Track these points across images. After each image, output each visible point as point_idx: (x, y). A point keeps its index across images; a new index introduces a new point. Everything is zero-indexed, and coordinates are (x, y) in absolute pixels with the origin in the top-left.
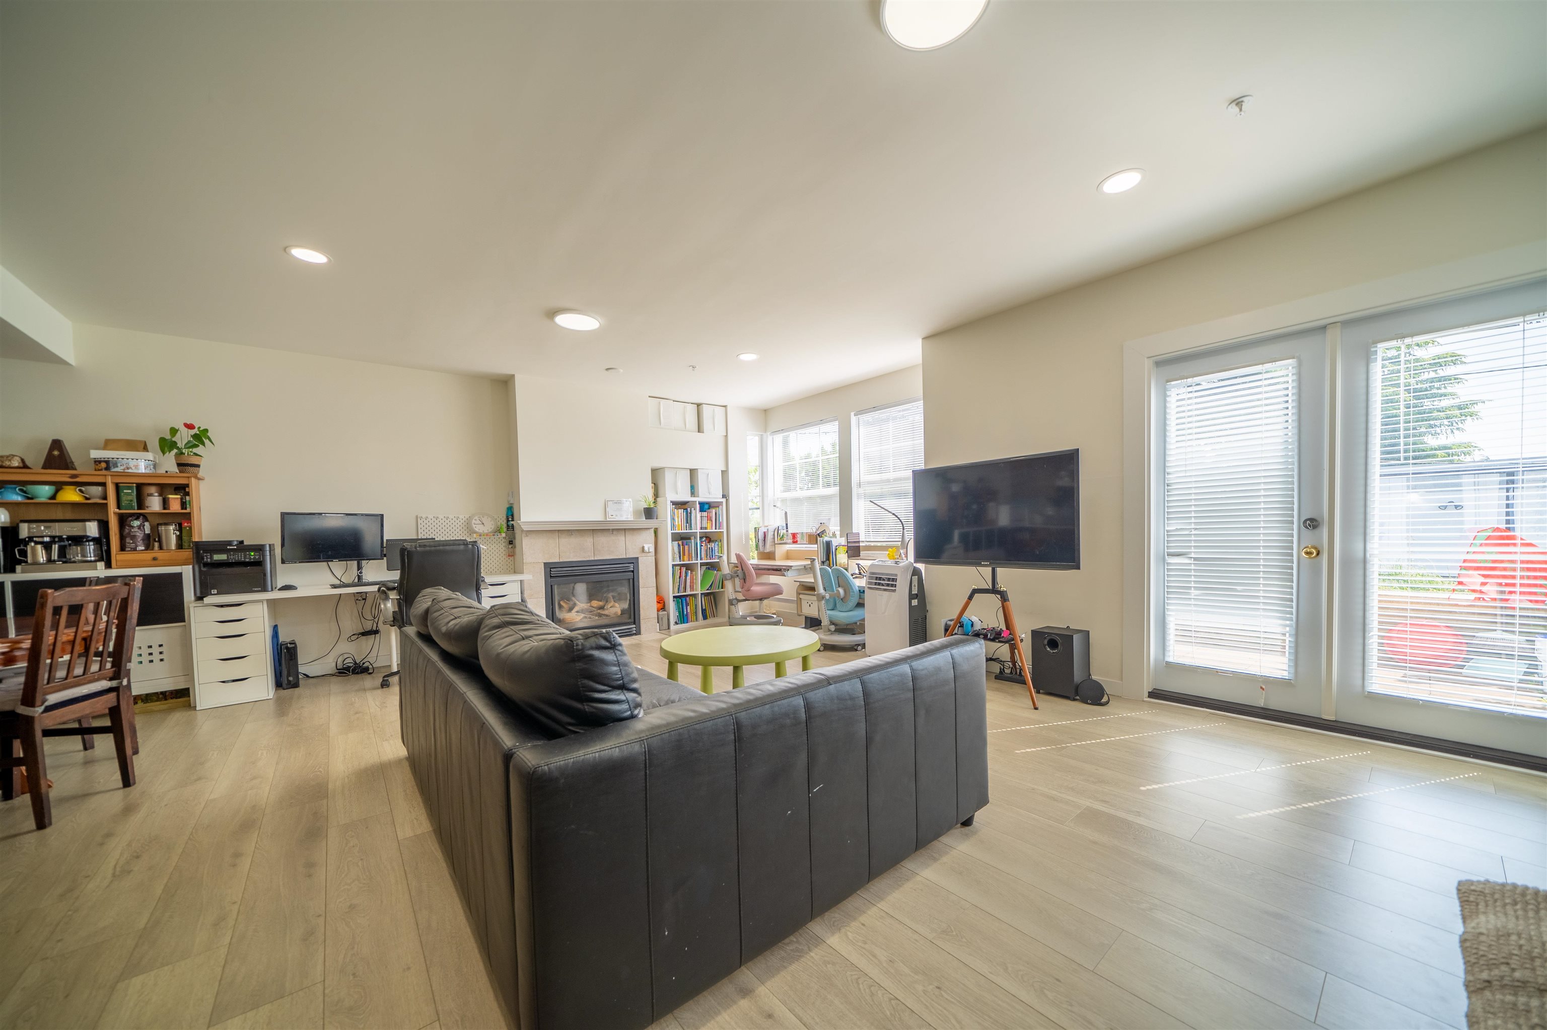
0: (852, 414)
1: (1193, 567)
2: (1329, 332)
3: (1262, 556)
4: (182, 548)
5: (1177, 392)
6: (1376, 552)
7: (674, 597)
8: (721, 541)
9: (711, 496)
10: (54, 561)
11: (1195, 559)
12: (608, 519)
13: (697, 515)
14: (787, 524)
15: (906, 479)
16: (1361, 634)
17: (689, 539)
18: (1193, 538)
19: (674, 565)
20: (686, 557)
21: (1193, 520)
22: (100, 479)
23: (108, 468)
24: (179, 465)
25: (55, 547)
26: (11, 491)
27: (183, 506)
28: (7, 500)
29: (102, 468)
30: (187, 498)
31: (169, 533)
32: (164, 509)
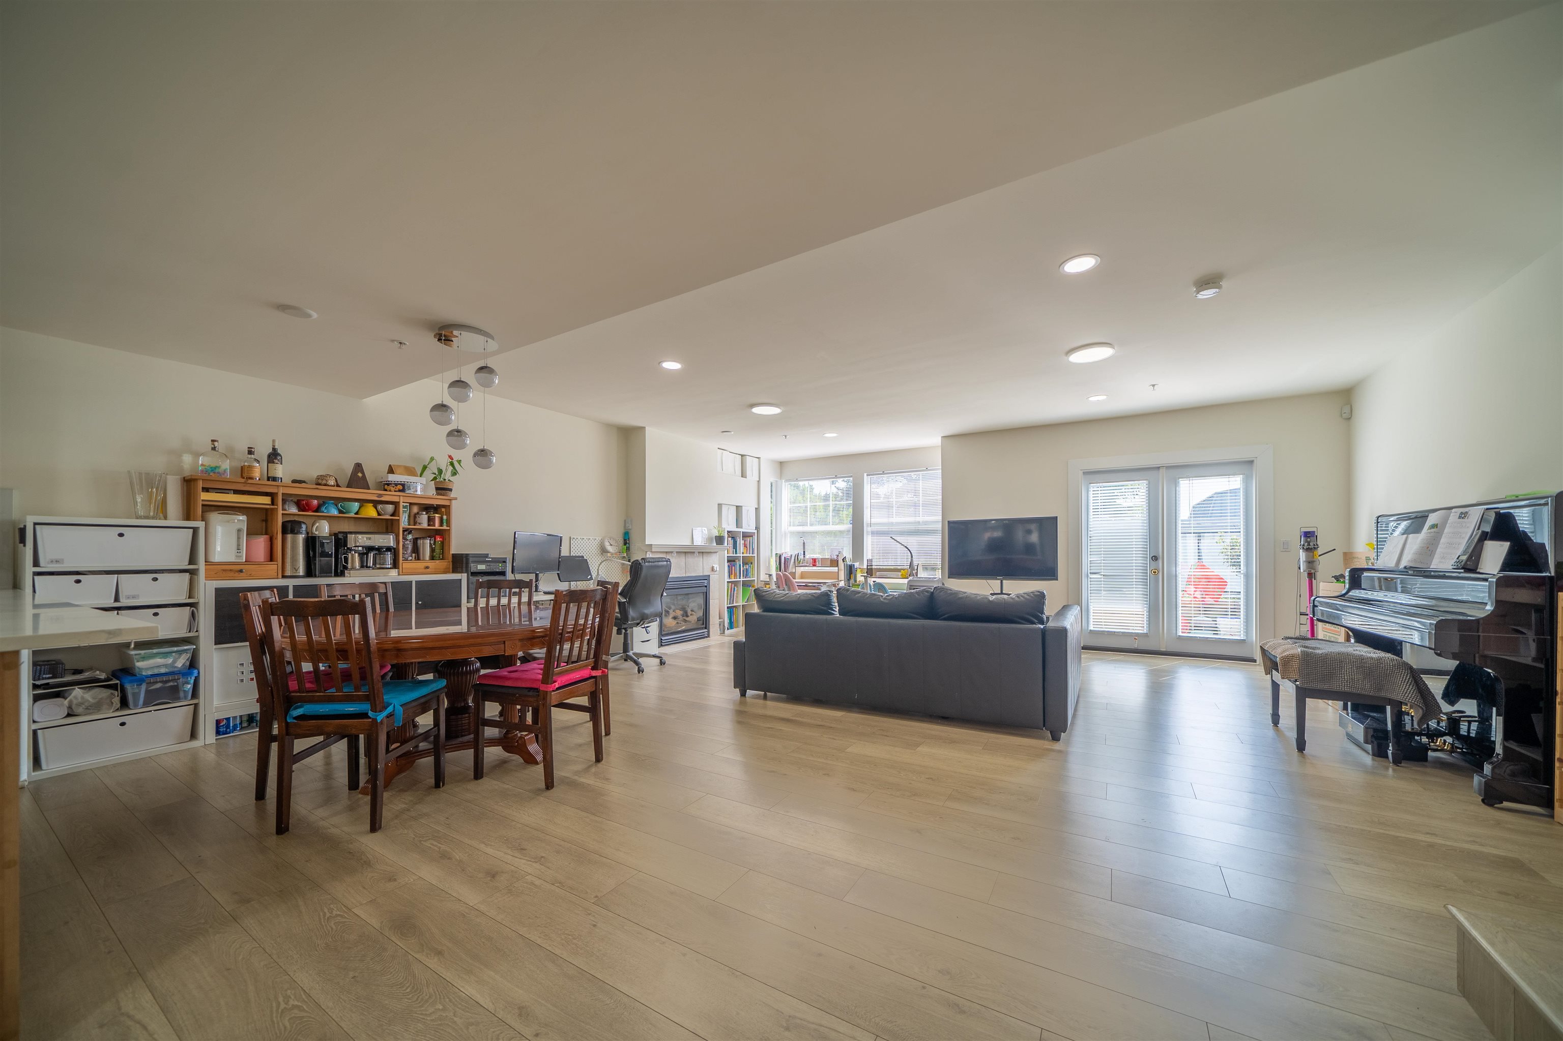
0: (865, 474)
1: (1102, 580)
2: (1161, 470)
3: (1134, 574)
4: (433, 560)
5: (1093, 487)
6: (1180, 571)
7: (728, 608)
8: (752, 563)
9: (749, 528)
10: (370, 567)
11: (1104, 575)
12: (695, 544)
13: (741, 542)
14: (804, 552)
15: (937, 522)
16: (1175, 610)
17: (734, 561)
18: (1102, 565)
19: (728, 582)
20: (733, 576)
21: (1102, 556)
22: (395, 499)
23: (403, 490)
24: (437, 489)
25: (371, 555)
26: (332, 505)
27: (441, 524)
28: (328, 513)
29: (397, 489)
30: (445, 517)
31: (426, 545)
32: (429, 525)
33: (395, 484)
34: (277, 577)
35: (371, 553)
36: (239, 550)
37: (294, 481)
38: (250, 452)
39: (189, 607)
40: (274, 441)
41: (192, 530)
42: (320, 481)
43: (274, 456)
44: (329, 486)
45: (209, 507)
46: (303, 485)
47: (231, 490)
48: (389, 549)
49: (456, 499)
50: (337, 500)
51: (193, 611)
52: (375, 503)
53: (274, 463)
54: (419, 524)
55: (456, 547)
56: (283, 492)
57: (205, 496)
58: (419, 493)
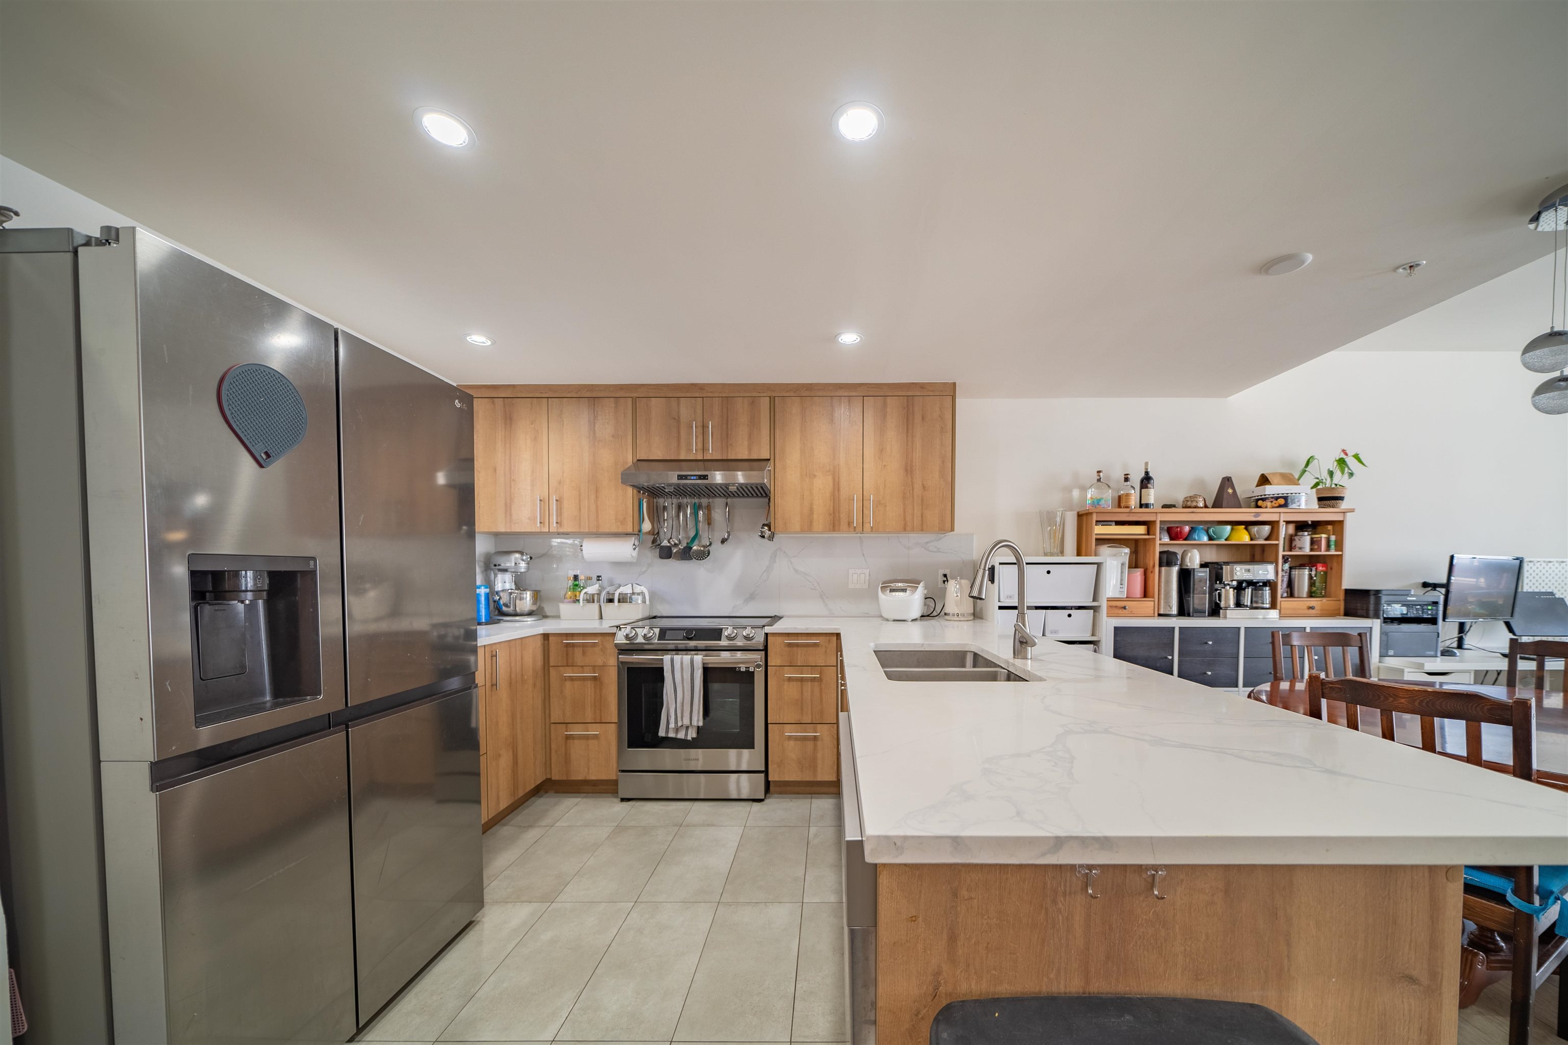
4: (1312, 598)
10: (1245, 607)
22: (1274, 518)
23: (1285, 505)
24: (1320, 499)
25: (1249, 591)
26: (1202, 531)
27: (1328, 547)
28: (1199, 541)
29: (1277, 505)
30: (1333, 538)
31: (1303, 577)
32: (1312, 550)
33: (1272, 498)
34: (1153, 615)
35: (1248, 588)
36: (1121, 584)
37: (1165, 506)
38: (1126, 480)
39: (1093, 645)
40: (1146, 464)
41: (1096, 565)
42: (1189, 504)
43: (1146, 481)
44: (1199, 508)
45: (1101, 541)
46: (1173, 510)
47: (1113, 521)
48: (1266, 583)
49: (1352, 511)
50: (1208, 525)
51: (1095, 648)
52: (1248, 524)
53: (1147, 487)
54: (1300, 548)
55: (1350, 579)
56: (1161, 520)
57: (1099, 530)
58: (1303, 506)
